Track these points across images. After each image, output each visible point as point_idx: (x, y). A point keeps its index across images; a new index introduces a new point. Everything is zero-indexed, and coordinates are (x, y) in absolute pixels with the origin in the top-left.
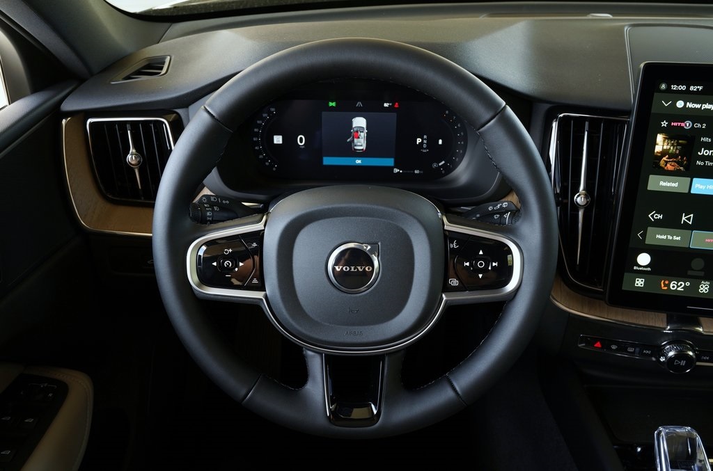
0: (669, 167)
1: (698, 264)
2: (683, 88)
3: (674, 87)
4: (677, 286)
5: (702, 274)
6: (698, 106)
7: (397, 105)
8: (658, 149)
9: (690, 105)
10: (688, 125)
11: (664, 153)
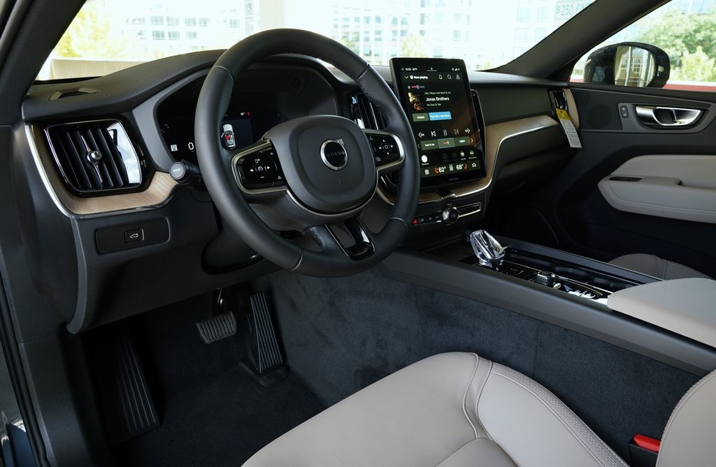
0: (418, 109)
1: (445, 156)
2: (410, 69)
3: (407, 69)
4: (441, 170)
5: (448, 161)
6: (418, 78)
7: (248, 114)
8: (411, 100)
9: (415, 77)
10: (418, 87)
11: (414, 101)
